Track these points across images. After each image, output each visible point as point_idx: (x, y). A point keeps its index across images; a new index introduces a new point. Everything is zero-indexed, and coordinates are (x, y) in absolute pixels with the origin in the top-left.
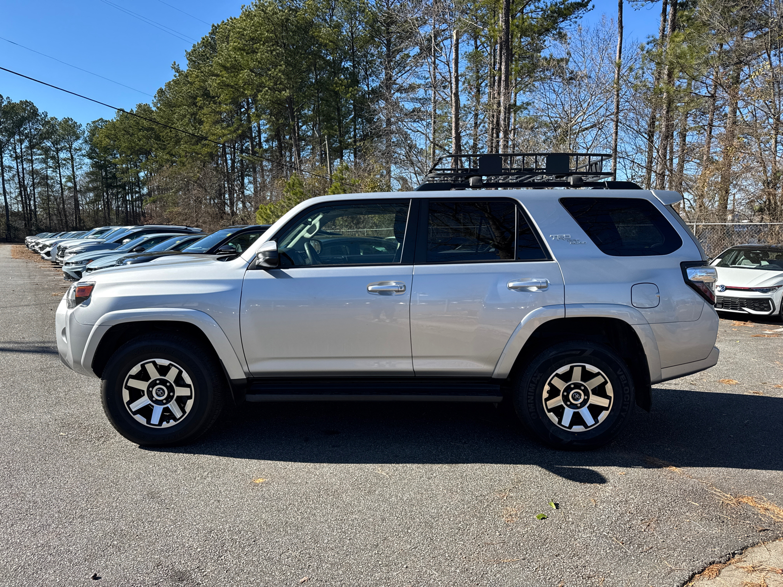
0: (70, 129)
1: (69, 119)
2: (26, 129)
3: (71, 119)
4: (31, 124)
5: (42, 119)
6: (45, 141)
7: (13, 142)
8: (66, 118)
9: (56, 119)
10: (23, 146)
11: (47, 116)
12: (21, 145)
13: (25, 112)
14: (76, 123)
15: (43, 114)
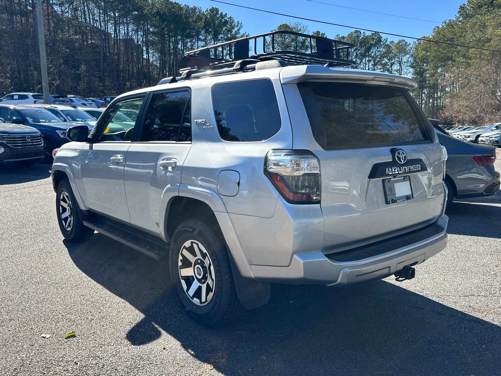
0: (402, 48)
1: (402, 40)
2: (372, 52)
3: (404, 40)
4: (376, 48)
5: (384, 44)
6: (385, 59)
7: (365, 62)
8: (401, 40)
9: (393, 42)
10: (370, 64)
11: (387, 41)
12: (369, 63)
13: (373, 41)
14: (407, 43)
15: (385, 40)
